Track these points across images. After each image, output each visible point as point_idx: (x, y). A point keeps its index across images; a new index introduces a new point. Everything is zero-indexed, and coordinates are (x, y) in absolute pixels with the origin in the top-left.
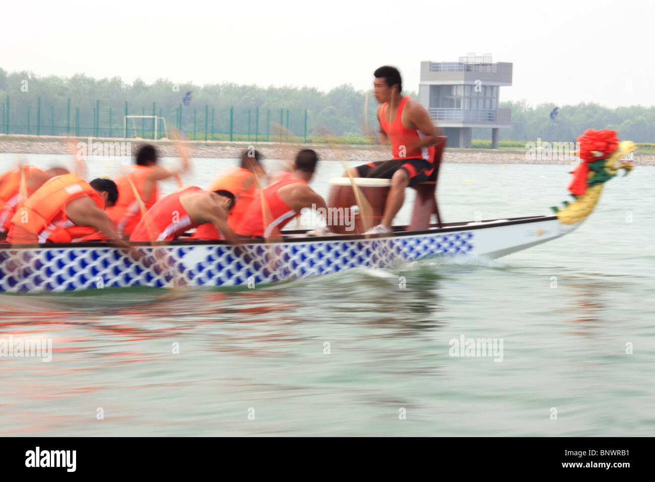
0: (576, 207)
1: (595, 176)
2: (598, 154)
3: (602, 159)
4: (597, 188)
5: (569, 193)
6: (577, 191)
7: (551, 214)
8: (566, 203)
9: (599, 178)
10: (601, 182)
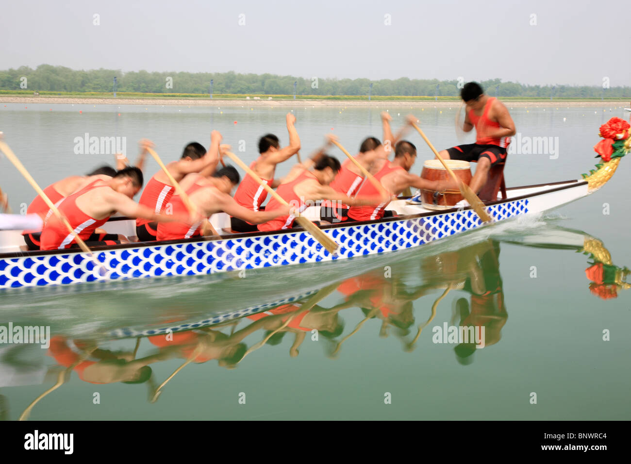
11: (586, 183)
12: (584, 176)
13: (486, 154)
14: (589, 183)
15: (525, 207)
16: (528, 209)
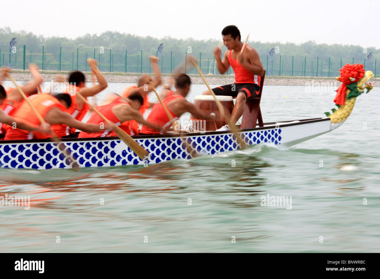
0: (340, 113)
1: (350, 93)
2: (353, 79)
3: (356, 82)
4: (352, 100)
5: (334, 103)
6: (339, 102)
7: (325, 117)
8: (334, 110)
9: (353, 94)
10: (355, 96)
11: (329, 119)
12: (327, 114)
13: (243, 90)
14: (331, 119)
15: (279, 135)
16: (281, 137)
